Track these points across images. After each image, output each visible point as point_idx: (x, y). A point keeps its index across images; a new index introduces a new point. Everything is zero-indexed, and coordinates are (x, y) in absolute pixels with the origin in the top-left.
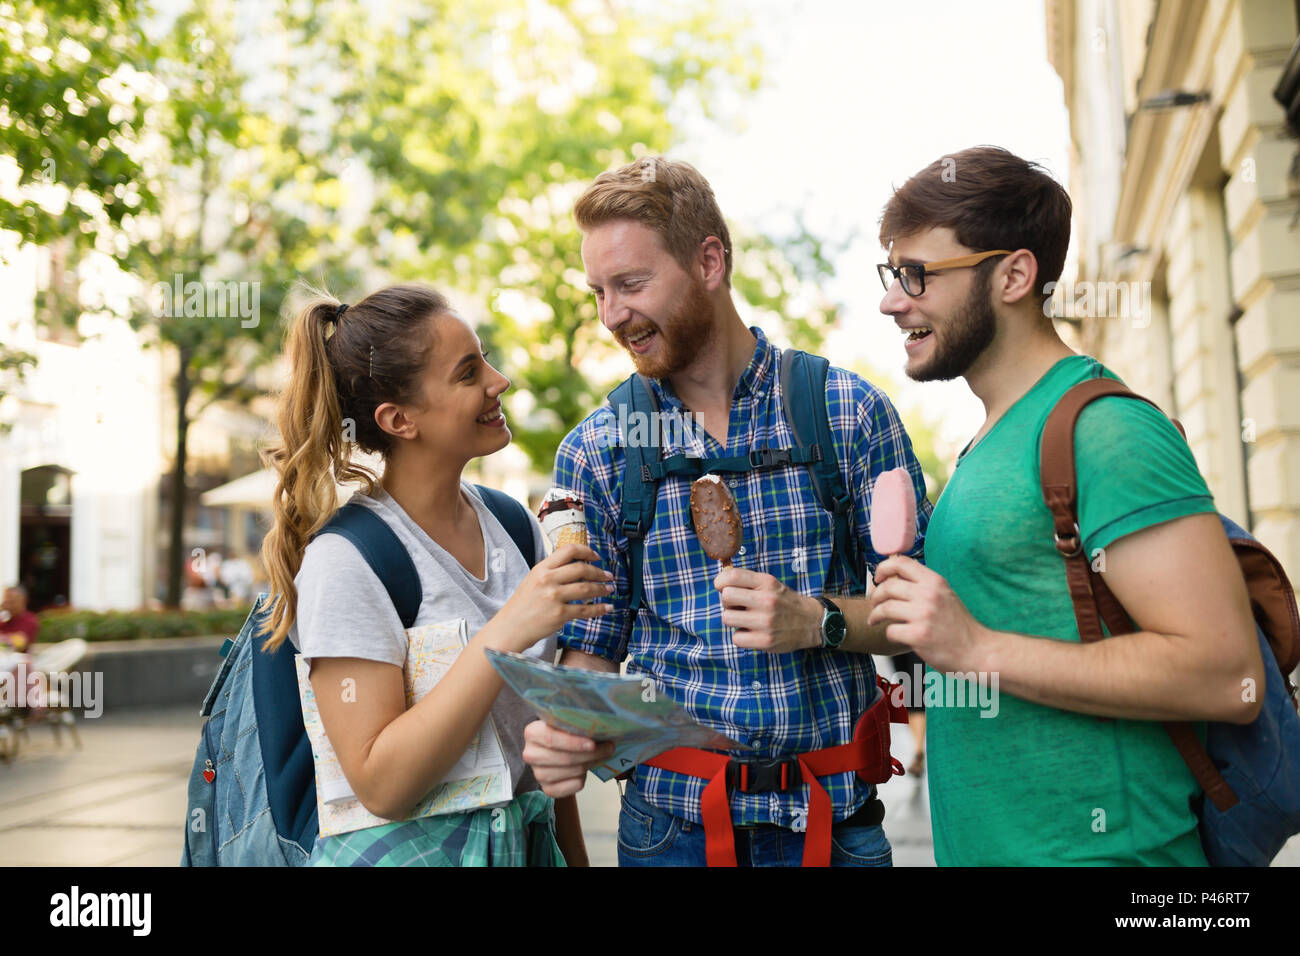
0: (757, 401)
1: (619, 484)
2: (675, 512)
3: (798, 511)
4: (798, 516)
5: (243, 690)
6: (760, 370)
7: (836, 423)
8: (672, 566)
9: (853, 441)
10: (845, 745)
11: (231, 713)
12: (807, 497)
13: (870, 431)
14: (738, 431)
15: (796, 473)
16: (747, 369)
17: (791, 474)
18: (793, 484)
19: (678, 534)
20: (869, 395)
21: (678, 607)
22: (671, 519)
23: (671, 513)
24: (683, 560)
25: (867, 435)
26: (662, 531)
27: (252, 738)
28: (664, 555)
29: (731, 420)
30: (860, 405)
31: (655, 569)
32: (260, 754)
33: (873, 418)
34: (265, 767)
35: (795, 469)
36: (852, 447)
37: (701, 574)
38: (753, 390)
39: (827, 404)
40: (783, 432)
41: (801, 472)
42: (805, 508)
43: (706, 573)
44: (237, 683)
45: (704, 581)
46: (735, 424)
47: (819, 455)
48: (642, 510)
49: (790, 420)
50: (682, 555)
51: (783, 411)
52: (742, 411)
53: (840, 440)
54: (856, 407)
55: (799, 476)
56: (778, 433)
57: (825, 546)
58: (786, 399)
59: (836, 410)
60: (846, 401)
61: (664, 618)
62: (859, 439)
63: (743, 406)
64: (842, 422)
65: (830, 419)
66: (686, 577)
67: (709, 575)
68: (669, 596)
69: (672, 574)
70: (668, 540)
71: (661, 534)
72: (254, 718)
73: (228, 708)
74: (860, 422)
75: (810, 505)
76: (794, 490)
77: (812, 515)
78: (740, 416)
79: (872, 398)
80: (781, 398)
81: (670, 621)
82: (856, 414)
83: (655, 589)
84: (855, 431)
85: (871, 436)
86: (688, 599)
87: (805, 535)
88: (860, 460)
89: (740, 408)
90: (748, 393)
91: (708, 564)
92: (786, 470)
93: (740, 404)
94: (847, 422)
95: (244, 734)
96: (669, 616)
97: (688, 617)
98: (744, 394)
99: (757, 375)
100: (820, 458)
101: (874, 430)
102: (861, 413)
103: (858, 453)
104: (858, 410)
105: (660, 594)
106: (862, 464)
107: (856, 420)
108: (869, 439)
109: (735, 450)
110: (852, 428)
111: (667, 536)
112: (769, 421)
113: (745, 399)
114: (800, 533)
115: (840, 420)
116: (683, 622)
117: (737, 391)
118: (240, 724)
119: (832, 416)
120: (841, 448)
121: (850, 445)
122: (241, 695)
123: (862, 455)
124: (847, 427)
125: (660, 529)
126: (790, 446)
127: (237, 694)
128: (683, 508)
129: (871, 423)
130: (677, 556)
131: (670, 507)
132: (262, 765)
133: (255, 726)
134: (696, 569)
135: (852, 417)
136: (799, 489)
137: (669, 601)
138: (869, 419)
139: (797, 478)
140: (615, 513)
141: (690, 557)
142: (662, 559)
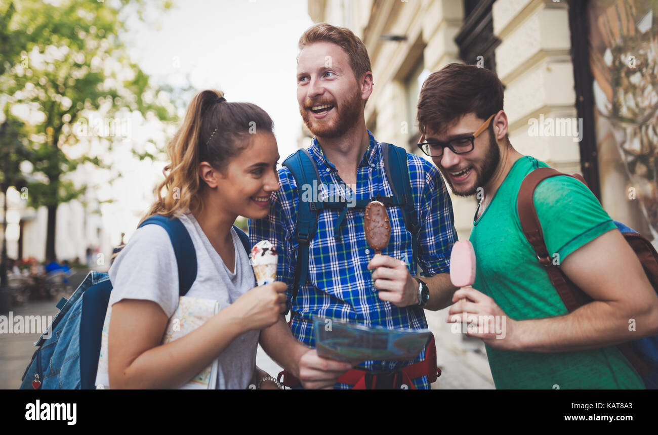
0: (371, 169)
1: (296, 212)
2: (330, 229)
3: (397, 231)
4: (397, 234)
5: (71, 331)
6: (373, 152)
7: (414, 183)
8: (327, 260)
9: (423, 194)
10: (422, 361)
11: (61, 345)
12: (401, 223)
13: (433, 188)
14: (362, 185)
15: (396, 210)
16: (367, 151)
17: (393, 210)
18: (394, 215)
19: (331, 242)
20: (432, 168)
21: (330, 284)
22: (327, 232)
23: (327, 229)
24: (334, 257)
25: (431, 190)
26: (322, 240)
27: (75, 362)
28: (323, 254)
29: (358, 179)
30: (428, 174)
31: (318, 262)
32: (79, 372)
33: (435, 181)
34: (81, 381)
35: (395, 207)
36: (423, 197)
37: (344, 264)
38: (370, 163)
39: (409, 172)
40: (387, 187)
41: (398, 209)
42: (401, 229)
43: (346, 264)
44: (67, 326)
45: (345, 269)
46: (360, 181)
47: (406, 200)
48: (309, 227)
49: (390, 180)
50: (333, 254)
51: (386, 176)
52: (364, 174)
53: (416, 192)
54: (425, 175)
55: (397, 211)
56: (385, 188)
57: (409, 250)
58: (388, 168)
59: (414, 176)
60: (420, 171)
61: (323, 290)
62: (427, 192)
63: (364, 171)
64: (418, 183)
65: (411, 181)
66: (335, 266)
67: (348, 265)
68: (324, 277)
69: (327, 264)
70: (326, 245)
71: (321, 241)
72: (78, 349)
73: (59, 341)
74: (428, 183)
75: (403, 227)
76: (395, 219)
77: (404, 233)
78: (362, 177)
79: (434, 170)
80: (384, 168)
81: (327, 292)
82: (426, 179)
83: (317, 273)
84: (425, 188)
85: (433, 191)
86: (336, 278)
87: (400, 244)
88: (427, 204)
89: (363, 173)
90: (367, 165)
91: (347, 259)
92: (390, 208)
93: (362, 170)
94: (421, 183)
95: (69, 358)
96: (326, 289)
97: (338, 290)
98: (364, 165)
99: (372, 154)
100: (407, 202)
101: (435, 188)
102: (428, 178)
103: (426, 200)
104: (427, 177)
105: (319, 276)
106: (427, 206)
107: (425, 182)
108: (432, 193)
109: (362, 195)
110: (423, 186)
111: (325, 242)
112: (378, 180)
113: (365, 167)
114: (398, 243)
115: (417, 182)
116: (335, 292)
117: (361, 163)
118: (67, 352)
119: (411, 179)
120: (416, 197)
121: (421, 195)
122: (70, 334)
123: (427, 202)
124: (420, 186)
125: (321, 238)
126: (392, 195)
127: (67, 333)
128: (334, 226)
129: (434, 184)
130: (330, 254)
131: (327, 226)
132: (79, 381)
133: (78, 354)
134: (341, 262)
135: (423, 181)
136: (397, 219)
137: (325, 280)
138: (433, 182)
139: (396, 213)
140: (292, 229)
141: (338, 255)
142: (322, 256)
